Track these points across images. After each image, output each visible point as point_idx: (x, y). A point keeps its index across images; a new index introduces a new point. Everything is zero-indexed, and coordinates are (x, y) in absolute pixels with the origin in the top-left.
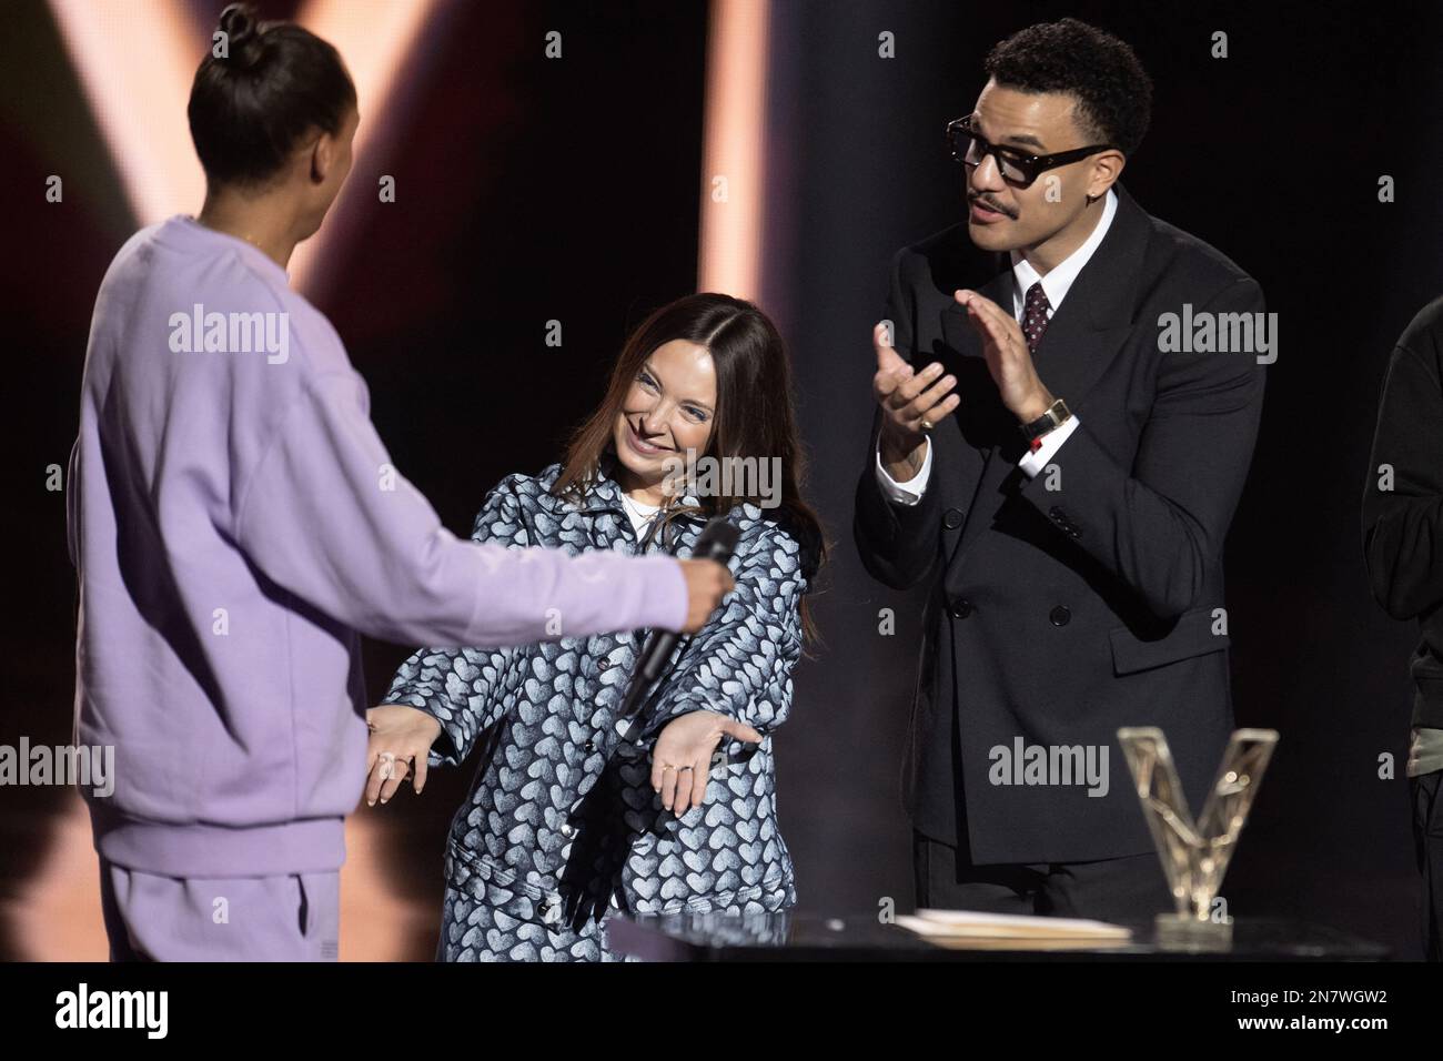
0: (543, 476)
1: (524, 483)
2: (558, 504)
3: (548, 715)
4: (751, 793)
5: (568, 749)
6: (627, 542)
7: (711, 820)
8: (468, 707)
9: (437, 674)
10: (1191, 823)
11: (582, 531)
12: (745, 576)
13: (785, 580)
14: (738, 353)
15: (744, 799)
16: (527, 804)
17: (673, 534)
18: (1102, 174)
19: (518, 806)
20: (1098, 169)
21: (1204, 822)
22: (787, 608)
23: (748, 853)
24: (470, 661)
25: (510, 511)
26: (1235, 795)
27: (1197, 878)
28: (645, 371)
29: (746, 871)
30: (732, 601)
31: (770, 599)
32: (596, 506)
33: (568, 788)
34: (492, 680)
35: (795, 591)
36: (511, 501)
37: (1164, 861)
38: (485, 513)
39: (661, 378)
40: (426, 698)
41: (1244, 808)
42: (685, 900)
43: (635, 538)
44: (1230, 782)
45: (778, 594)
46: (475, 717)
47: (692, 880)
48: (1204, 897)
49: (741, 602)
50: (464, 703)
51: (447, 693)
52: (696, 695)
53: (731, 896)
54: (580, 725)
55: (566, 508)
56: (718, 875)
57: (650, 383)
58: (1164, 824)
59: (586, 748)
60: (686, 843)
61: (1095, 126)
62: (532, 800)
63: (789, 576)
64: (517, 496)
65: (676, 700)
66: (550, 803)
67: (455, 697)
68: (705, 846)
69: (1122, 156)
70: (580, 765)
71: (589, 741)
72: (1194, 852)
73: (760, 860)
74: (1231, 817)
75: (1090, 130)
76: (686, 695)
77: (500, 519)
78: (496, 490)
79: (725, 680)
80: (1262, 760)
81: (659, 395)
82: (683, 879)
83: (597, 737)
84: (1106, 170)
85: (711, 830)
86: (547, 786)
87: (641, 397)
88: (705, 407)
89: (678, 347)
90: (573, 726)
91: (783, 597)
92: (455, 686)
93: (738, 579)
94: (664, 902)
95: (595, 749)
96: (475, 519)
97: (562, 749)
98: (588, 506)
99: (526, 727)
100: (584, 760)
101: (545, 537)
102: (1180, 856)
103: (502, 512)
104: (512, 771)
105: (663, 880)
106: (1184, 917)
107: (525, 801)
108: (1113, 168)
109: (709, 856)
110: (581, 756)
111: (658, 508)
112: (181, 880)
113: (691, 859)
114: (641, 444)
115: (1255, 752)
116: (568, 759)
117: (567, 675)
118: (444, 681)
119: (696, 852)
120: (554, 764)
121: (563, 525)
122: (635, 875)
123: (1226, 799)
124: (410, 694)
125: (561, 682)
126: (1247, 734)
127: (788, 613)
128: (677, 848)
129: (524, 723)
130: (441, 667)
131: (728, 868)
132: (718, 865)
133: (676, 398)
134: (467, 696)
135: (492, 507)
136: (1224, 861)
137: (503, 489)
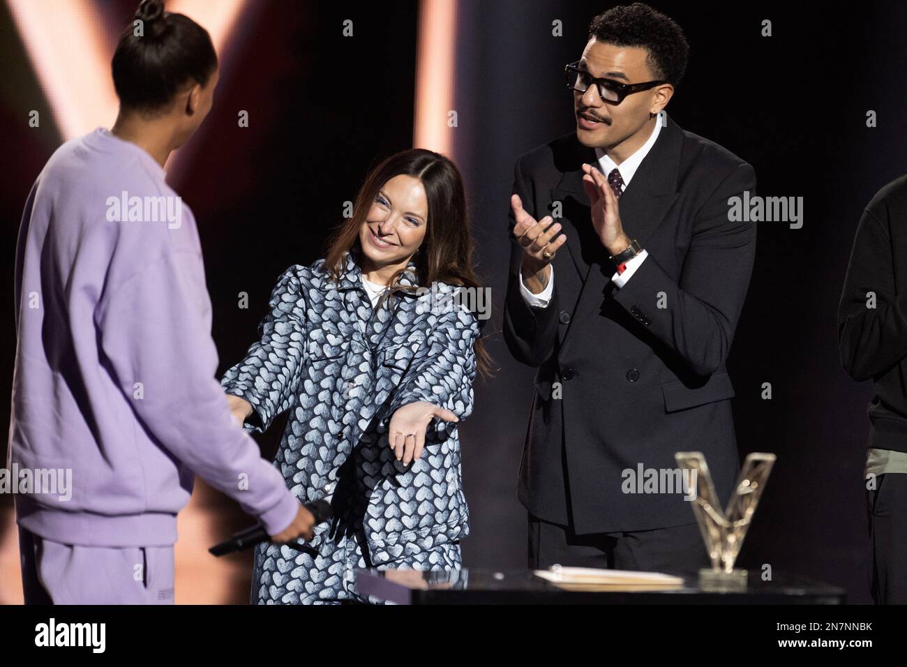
0: (313, 267)
1: (302, 270)
2: (323, 285)
3: (314, 416)
4: (442, 466)
5: (327, 438)
6: (366, 308)
7: (417, 483)
8: (269, 397)
9: (249, 377)
10: (721, 512)
11: (338, 301)
12: (440, 327)
13: (465, 329)
14: (439, 183)
15: (438, 470)
16: (301, 472)
17: (395, 303)
18: (660, 98)
19: (295, 473)
20: (657, 96)
21: (729, 511)
22: (467, 347)
23: (439, 504)
24: (270, 370)
25: (293, 287)
26: (748, 495)
27: (725, 546)
28: (381, 195)
29: (438, 515)
30: (433, 342)
31: (457, 341)
32: (346, 286)
33: (327, 462)
34: (283, 382)
35: (472, 336)
36: (294, 281)
37: (704, 535)
38: (278, 288)
39: (391, 198)
40: (243, 391)
41: (754, 503)
42: (400, 532)
43: (371, 306)
44: (745, 486)
45: (461, 338)
46: (273, 403)
47: (405, 520)
48: (730, 558)
49: (439, 342)
50: (266, 395)
51: (256, 388)
52: (416, 393)
53: (428, 530)
54: (336, 422)
55: (328, 287)
56: (421, 517)
57: (383, 203)
58: (704, 513)
59: (339, 437)
60: (401, 497)
61: (659, 68)
62: (304, 469)
63: (468, 327)
64: (298, 278)
65: (403, 397)
66: (315, 471)
67: (261, 391)
68: (413, 499)
69: (672, 88)
70: (335, 447)
71: (341, 432)
72: (724, 530)
73: (447, 508)
74: (746, 507)
75: (656, 70)
76: (409, 394)
77: (287, 292)
78: (285, 275)
79: (433, 385)
80: (766, 472)
81: (389, 210)
82: (399, 519)
83: (346, 430)
84: (662, 97)
85: (417, 489)
86: (313, 461)
87: (378, 212)
88: (418, 216)
89: (401, 179)
90: (331, 423)
91: (465, 340)
92: (260, 384)
93: (436, 330)
94: (387, 533)
95: (344, 437)
96: (271, 292)
97: (323, 438)
98: (342, 286)
99: (300, 424)
100: (338, 444)
101: (315, 304)
102: (714, 533)
103: (289, 288)
104: (292, 451)
105: (387, 520)
106: (717, 570)
107: (299, 470)
108: (666, 95)
109: (416, 505)
110: (335, 442)
111: (385, 287)
112: (71, 546)
113: (405, 507)
114: (378, 240)
115: (761, 467)
116: (327, 443)
117: (328, 391)
118: (254, 381)
119: (407, 503)
120: (317, 447)
121: (326, 297)
122: (370, 517)
123: (743, 497)
124: (233, 388)
125: (323, 396)
126: (756, 456)
127: (468, 350)
128: (396, 500)
129: (298, 421)
130: (252, 373)
131: (427, 513)
132: (421, 511)
133: (401, 211)
134: (268, 391)
135: (282, 285)
136: (742, 536)
137: (289, 274)
